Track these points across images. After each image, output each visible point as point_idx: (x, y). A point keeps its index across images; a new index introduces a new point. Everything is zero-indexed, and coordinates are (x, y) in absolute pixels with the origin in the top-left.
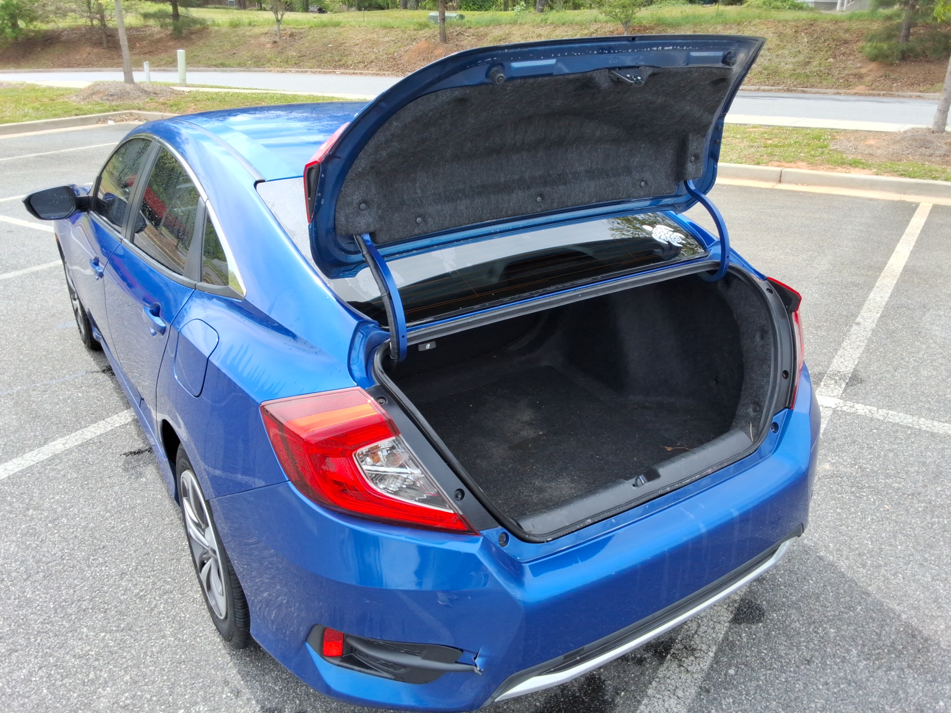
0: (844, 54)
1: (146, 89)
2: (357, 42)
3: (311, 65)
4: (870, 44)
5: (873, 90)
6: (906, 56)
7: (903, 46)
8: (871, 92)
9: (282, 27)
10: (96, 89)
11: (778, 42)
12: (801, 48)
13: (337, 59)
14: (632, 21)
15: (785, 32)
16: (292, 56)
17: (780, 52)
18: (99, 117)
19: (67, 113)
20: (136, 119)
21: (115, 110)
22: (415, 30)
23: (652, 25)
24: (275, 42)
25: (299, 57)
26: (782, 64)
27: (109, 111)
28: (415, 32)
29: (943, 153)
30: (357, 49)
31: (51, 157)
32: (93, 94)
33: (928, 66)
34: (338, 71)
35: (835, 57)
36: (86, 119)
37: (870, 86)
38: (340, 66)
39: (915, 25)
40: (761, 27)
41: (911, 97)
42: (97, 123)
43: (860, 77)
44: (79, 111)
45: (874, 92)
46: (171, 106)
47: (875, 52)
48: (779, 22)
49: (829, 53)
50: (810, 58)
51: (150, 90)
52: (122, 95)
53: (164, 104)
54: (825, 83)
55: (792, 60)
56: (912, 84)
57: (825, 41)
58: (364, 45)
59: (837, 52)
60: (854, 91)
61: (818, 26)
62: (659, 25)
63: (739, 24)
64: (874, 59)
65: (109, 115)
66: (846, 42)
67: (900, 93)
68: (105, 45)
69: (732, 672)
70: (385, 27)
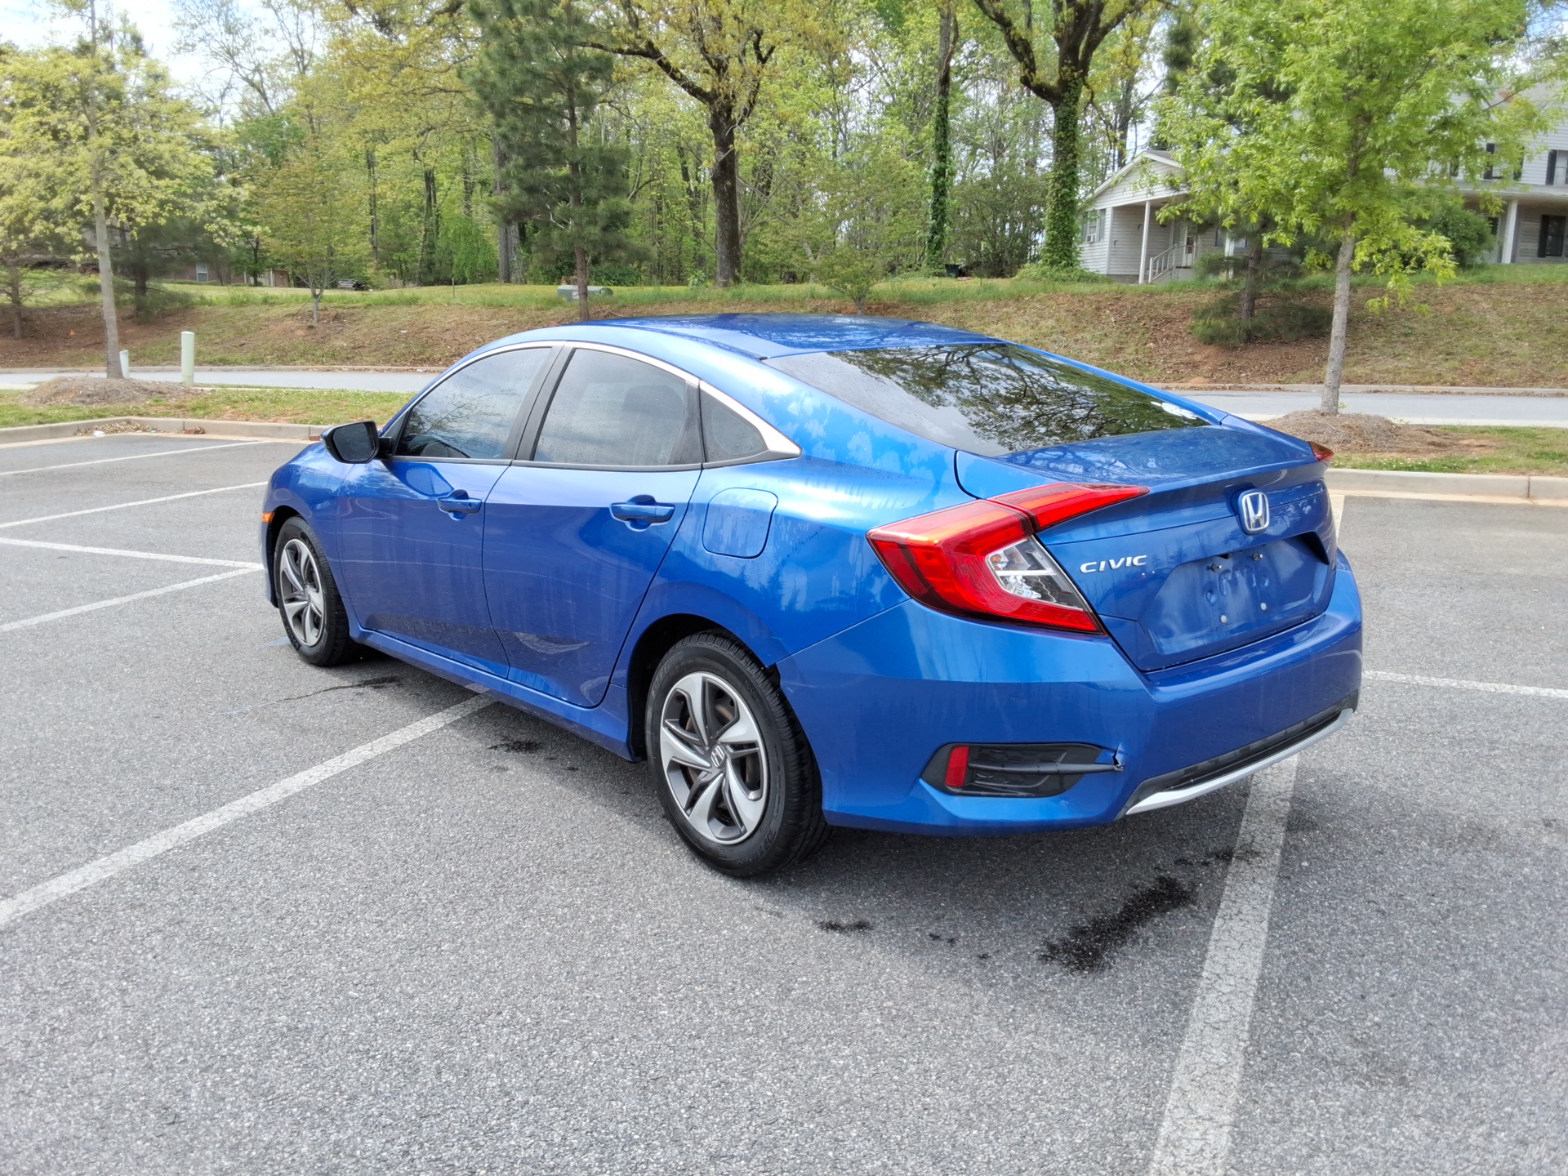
0: (1167, 337)
1: (146, 386)
2: (448, 326)
3: (374, 360)
4: (1201, 322)
5: (1215, 382)
6: (1252, 337)
7: (1247, 323)
8: (1212, 385)
9: (321, 306)
10: (62, 386)
11: (1074, 323)
12: (1107, 329)
13: (416, 350)
14: (868, 296)
15: (1082, 310)
16: (342, 348)
17: (1079, 337)
18: (78, 425)
19: (24, 419)
20: (138, 429)
21: (101, 417)
22: (538, 309)
23: (896, 301)
24: (311, 327)
25: (354, 348)
26: (1085, 352)
27: (91, 418)
28: (539, 313)
29: (1342, 438)
30: (448, 336)
31: (42, 475)
32: (56, 394)
33: (1284, 349)
34: (420, 369)
35: (1155, 341)
36: (57, 428)
37: (1210, 377)
38: (423, 362)
39: (1260, 296)
40: (1049, 303)
41: (1268, 390)
42: (75, 434)
43: (1195, 366)
44: (43, 418)
45: (1217, 385)
46: (194, 409)
47: (1209, 331)
48: (1072, 296)
49: (1147, 336)
50: (1122, 343)
51: (152, 387)
52: (105, 396)
53: (180, 407)
54: (1147, 375)
55: (1096, 346)
56: (1267, 373)
57: (1139, 320)
58: (460, 332)
59: (1158, 335)
60: (1189, 385)
61: (1127, 300)
62: (904, 302)
63: (1017, 300)
64: (1209, 340)
65: (94, 424)
66: (1168, 321)
67: (1252, 385)
68: (17, 333)
69: (1305, 864)
70: (490, 305)
